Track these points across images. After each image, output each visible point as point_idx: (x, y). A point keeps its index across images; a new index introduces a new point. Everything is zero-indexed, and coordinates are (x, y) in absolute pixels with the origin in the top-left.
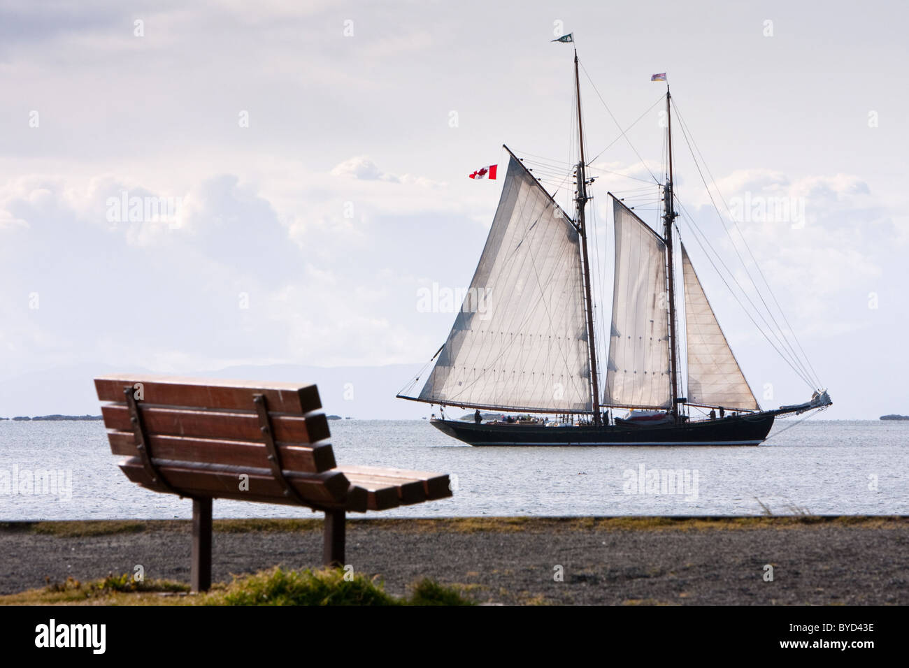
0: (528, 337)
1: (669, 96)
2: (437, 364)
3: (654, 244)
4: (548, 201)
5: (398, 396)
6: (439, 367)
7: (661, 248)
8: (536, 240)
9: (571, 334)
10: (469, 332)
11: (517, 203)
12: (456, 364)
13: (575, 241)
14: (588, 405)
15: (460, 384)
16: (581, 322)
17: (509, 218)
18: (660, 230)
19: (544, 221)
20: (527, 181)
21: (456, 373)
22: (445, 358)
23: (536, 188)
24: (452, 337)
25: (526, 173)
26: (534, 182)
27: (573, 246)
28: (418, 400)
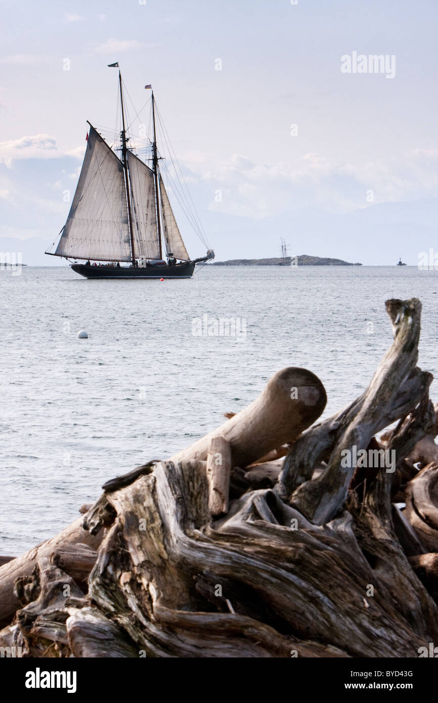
0: (100, 222)
1: (153, 97)
2: (62, 236)
3: (148, 173)
4: (109, 150)
5: (46, 253)
6: (63, 238)
7: (151, 176)
8: (103, 171)
9: (119, 220)
10: (74, 219)
11: (94, 152)
12: (69, 236)
13: (121, 171)
14: (130, 257)
15: (72, 246)
16: (125, 214)
17: (90, 160)
18: (151, 166)
19: (106, 161)
20: (98, 140)
21: (70, 241)
22: (65, 232)
23: (103, 143)
24: (68, 221)
25: (98, 135)
26: (102, 140)
27: (121, 174)
28: (55, 255)
